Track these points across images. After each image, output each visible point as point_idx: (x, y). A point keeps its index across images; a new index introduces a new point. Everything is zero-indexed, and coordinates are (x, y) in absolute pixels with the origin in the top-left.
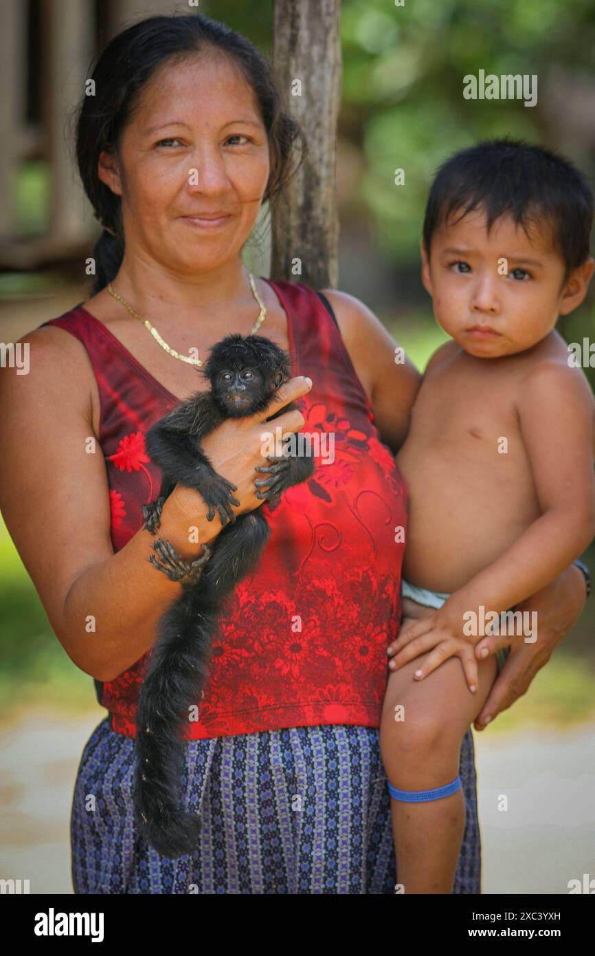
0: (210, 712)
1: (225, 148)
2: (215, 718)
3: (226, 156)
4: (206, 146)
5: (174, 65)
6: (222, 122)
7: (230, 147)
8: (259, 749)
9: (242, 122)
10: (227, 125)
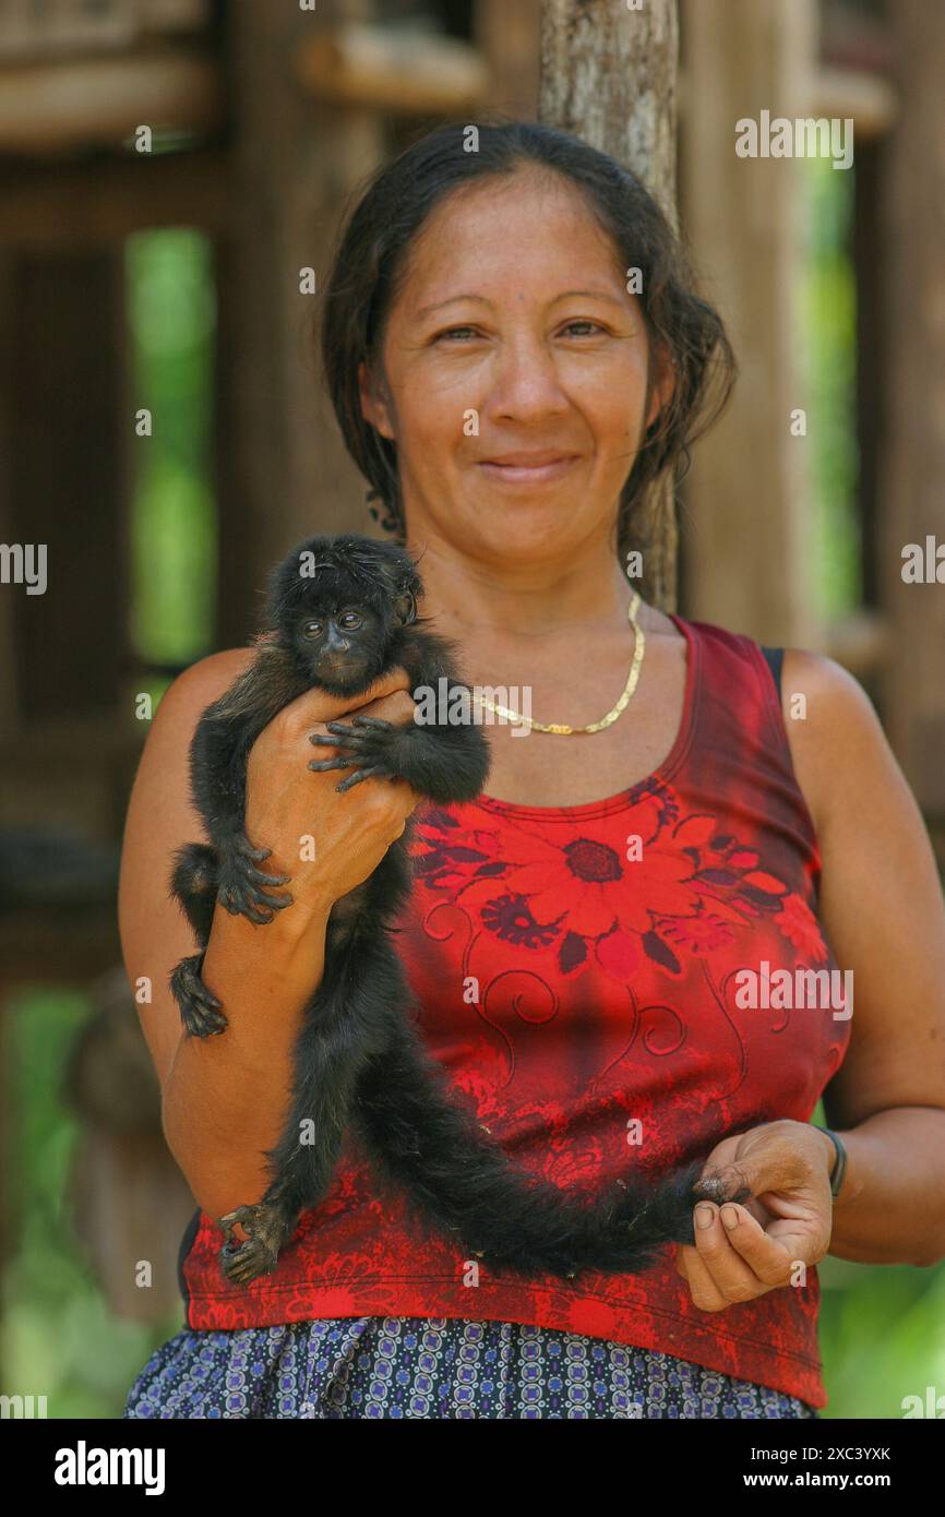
0: (369, 1271)
1: (558, 341)
2: (375, 1283)
3: (559, 354)
4: (522, 337)
5: (465, 196)
6: (549, 294)
7: (564, 340)
8: (438, 1371)
9: (585, 294)
10: (560, 298)
